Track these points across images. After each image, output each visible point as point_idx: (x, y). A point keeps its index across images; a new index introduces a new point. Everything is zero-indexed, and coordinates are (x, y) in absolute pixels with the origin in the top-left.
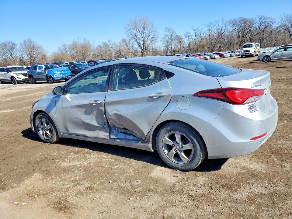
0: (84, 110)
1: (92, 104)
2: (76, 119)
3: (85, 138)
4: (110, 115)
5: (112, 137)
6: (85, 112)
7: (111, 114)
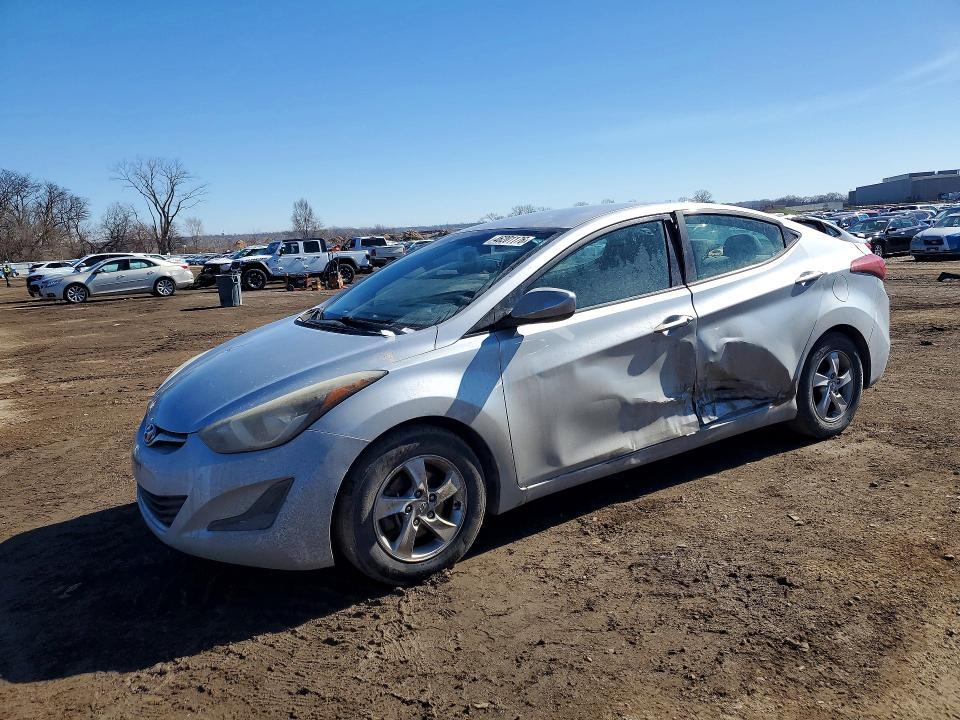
0: (627, 360)
1: (661, 332)
2: (601, 402)
3: (621, 462)
4: (714, 353)
5: (706, 421)
6: (629, 367)
7: (715, 350)
